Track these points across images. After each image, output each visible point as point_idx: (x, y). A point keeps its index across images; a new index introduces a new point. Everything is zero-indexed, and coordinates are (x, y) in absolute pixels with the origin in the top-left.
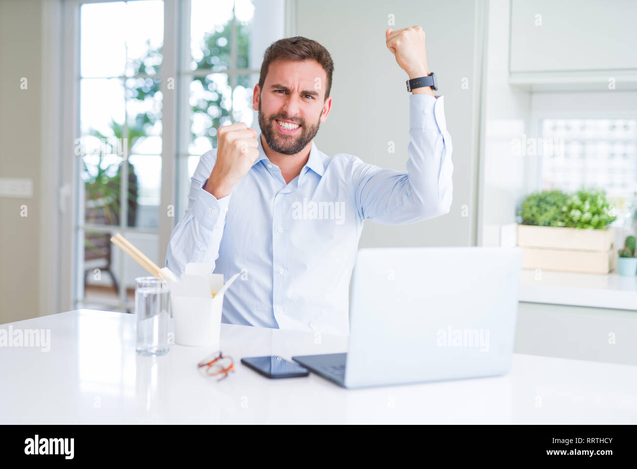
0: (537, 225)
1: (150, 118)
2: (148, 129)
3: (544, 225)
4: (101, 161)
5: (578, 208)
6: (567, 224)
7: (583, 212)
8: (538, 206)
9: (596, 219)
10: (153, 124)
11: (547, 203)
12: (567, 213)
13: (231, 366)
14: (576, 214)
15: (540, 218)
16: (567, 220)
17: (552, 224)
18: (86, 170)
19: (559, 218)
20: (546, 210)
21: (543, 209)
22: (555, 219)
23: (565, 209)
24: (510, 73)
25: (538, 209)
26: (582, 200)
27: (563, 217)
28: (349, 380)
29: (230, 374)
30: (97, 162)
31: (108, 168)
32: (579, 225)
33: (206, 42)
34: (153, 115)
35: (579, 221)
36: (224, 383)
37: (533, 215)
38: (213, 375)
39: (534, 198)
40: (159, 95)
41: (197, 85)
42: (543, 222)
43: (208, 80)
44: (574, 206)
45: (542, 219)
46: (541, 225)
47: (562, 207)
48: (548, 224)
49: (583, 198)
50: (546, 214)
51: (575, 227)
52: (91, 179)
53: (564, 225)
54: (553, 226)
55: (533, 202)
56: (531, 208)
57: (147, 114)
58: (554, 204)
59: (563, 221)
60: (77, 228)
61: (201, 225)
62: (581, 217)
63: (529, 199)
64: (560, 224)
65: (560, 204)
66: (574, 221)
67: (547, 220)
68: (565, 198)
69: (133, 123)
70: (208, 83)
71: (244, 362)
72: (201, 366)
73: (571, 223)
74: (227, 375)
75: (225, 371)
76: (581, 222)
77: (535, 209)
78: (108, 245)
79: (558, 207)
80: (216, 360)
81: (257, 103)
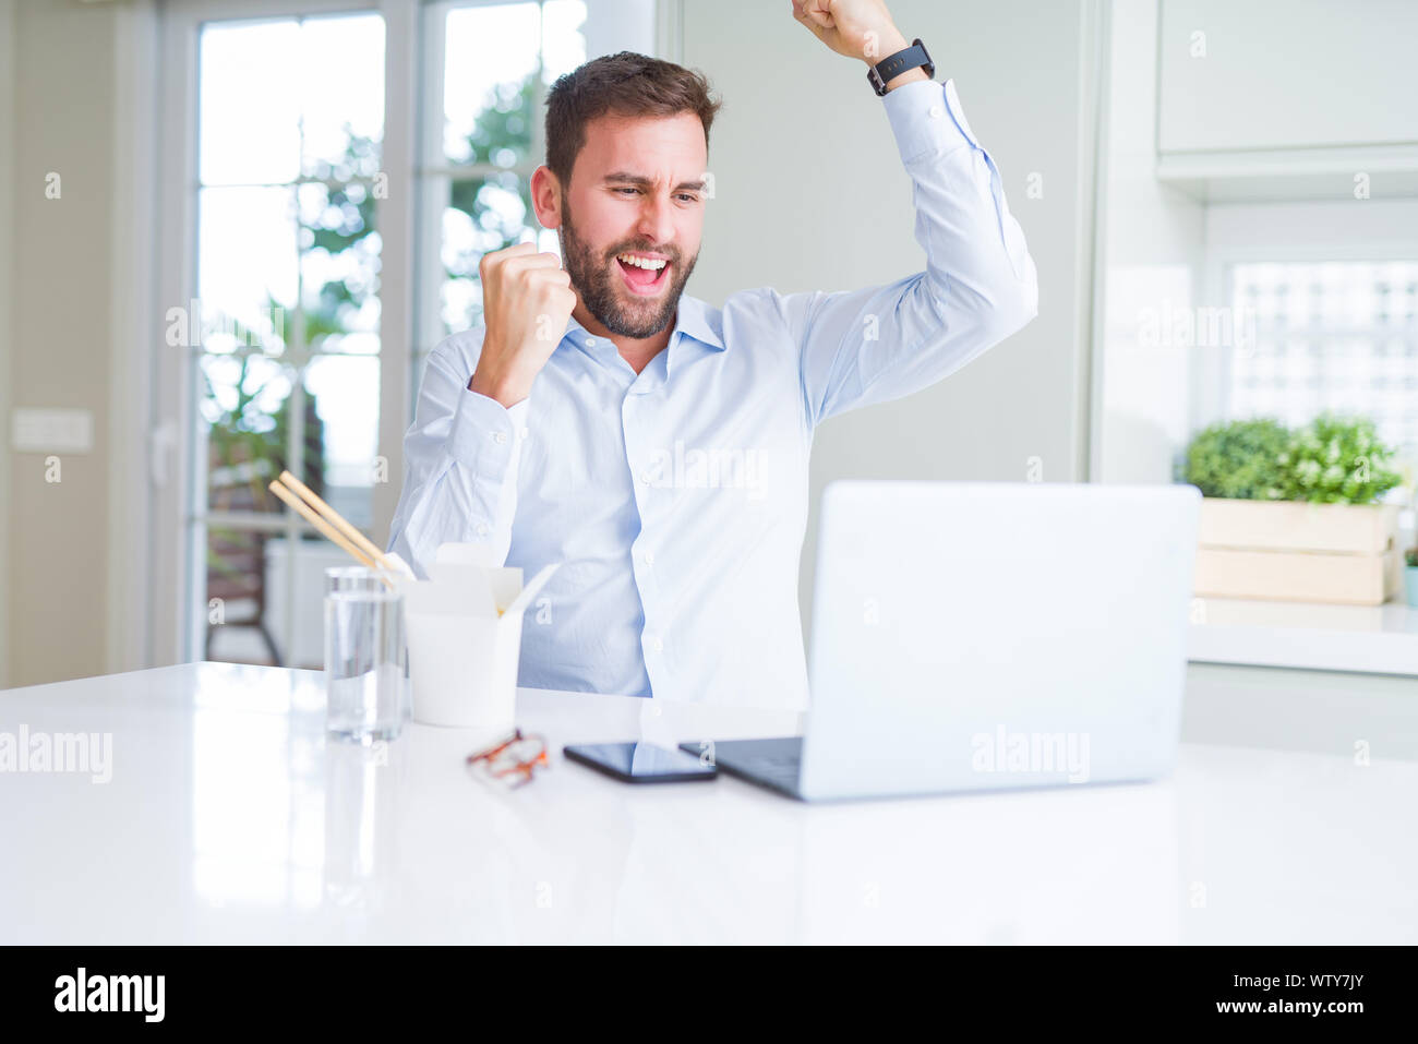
0: (1222, 496)
1: (352, 291)
2: (347, 316)
3: (1238, 497)
4: (243, 376)
5: (1314, 457)
6: (1288, 492)
7: (1324, 466)
8: (1224, 453)
9: (1354, 480)
10: (358, 306)
11: (1244, 446)
12: (1288, 468)
13: (542, 755)
14: (1308, 470)
15: (1228, 480)
16: (1288, 484)
17: (1255, 493)
18: (212, 396)
19: (1272, 479)
20: (1241, 463)
21: (1235, 460)
22: (1262, 483)
23: (1284, 459)
24: (1159, 154)
25: (1225, 460)
26: (1321, 439)
27: (1281, 477)
28: (809, 784)
29: (539, 774)
30: (236, 378)
31: (260, 391)
32: (1317, 494)
33: (477, 120)
34: (357, 284)
35: (1317, 486)
36: (526, 794)
37: (1212, 475)
38: (501, 775)
39: (1215, 436)
40: (373, 242)
41: (455, 219)
42: (1236, 489)
43: (481, 205)
44: (1305, 453)
45: (1233, 482)
46: (1231, 497)
47: (1277, 456)
48: (1245, 493)
49: (1326, 437)
50: (1242, 471)
51: (1307, 500)
52: (222, 418)
53: (1283, 496)
54: (1257, 498)
55: (1212, 445)
56: (1207, 458)
57: (348, 283)
58: (1261, 448)
59: (1279, 486)
60: (191, 520)
61: (474, 476)
62: (1320, 477)
63: (1203, 439)
64: (1273, 492)
65: (1273, 448)
66: (1304, 487)
67: (1245, 484)
68: (1283, 437)
69: (314, 301)
70: (481, 212)
71: (571, 755)
72: (472, 760)
73: (1298, 491)
74: (530, 778)
75: (526, 769)
76: (1323, 488)
77: (1216, 461)
78: (260, 567)
79: (1268, 455)
80: (507, 744)
81: (551, 213)
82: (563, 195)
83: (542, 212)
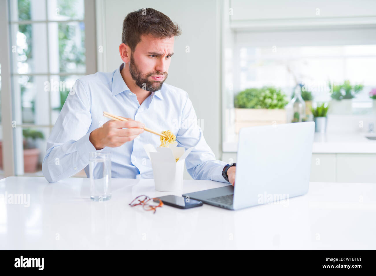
0: (247, 108)
5: (270, 98)
7: (273, 100)
8: (247, 97)
9: (280, 103)
11: (252, 95)
12: (263, 101)
14: (268, 101)
16: (263, 105)
17: (255, 107)
19: (259, 103)
20: (251, 100)
22: (256, 104)
23: (262, 98)
24: (231, 21)
25: (247, 99)
26: (271, 93)
27: (261, 103)
32: (270, 107)
35: (270, 105)
37: (244, 103)
42: (250, 106)
44: (267, 97)
45: (249, 104)
48: (253, 108)
50: (252, 102)
51: (268, 109)
55: (244, 95)
56: (243, 99)
58: (256, 96)
59: (261, 105)
62: (271, 103)
64: (260, 107)
65: (259, 96)
66: (267, 105)
67: (253, 105)
76: (272, 105)
77: (245, 100)
81: (126, 58)
82: (131, 54)
83: (123, 57)
